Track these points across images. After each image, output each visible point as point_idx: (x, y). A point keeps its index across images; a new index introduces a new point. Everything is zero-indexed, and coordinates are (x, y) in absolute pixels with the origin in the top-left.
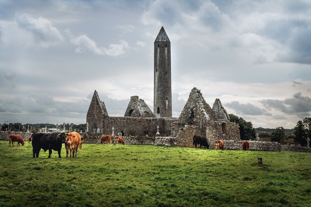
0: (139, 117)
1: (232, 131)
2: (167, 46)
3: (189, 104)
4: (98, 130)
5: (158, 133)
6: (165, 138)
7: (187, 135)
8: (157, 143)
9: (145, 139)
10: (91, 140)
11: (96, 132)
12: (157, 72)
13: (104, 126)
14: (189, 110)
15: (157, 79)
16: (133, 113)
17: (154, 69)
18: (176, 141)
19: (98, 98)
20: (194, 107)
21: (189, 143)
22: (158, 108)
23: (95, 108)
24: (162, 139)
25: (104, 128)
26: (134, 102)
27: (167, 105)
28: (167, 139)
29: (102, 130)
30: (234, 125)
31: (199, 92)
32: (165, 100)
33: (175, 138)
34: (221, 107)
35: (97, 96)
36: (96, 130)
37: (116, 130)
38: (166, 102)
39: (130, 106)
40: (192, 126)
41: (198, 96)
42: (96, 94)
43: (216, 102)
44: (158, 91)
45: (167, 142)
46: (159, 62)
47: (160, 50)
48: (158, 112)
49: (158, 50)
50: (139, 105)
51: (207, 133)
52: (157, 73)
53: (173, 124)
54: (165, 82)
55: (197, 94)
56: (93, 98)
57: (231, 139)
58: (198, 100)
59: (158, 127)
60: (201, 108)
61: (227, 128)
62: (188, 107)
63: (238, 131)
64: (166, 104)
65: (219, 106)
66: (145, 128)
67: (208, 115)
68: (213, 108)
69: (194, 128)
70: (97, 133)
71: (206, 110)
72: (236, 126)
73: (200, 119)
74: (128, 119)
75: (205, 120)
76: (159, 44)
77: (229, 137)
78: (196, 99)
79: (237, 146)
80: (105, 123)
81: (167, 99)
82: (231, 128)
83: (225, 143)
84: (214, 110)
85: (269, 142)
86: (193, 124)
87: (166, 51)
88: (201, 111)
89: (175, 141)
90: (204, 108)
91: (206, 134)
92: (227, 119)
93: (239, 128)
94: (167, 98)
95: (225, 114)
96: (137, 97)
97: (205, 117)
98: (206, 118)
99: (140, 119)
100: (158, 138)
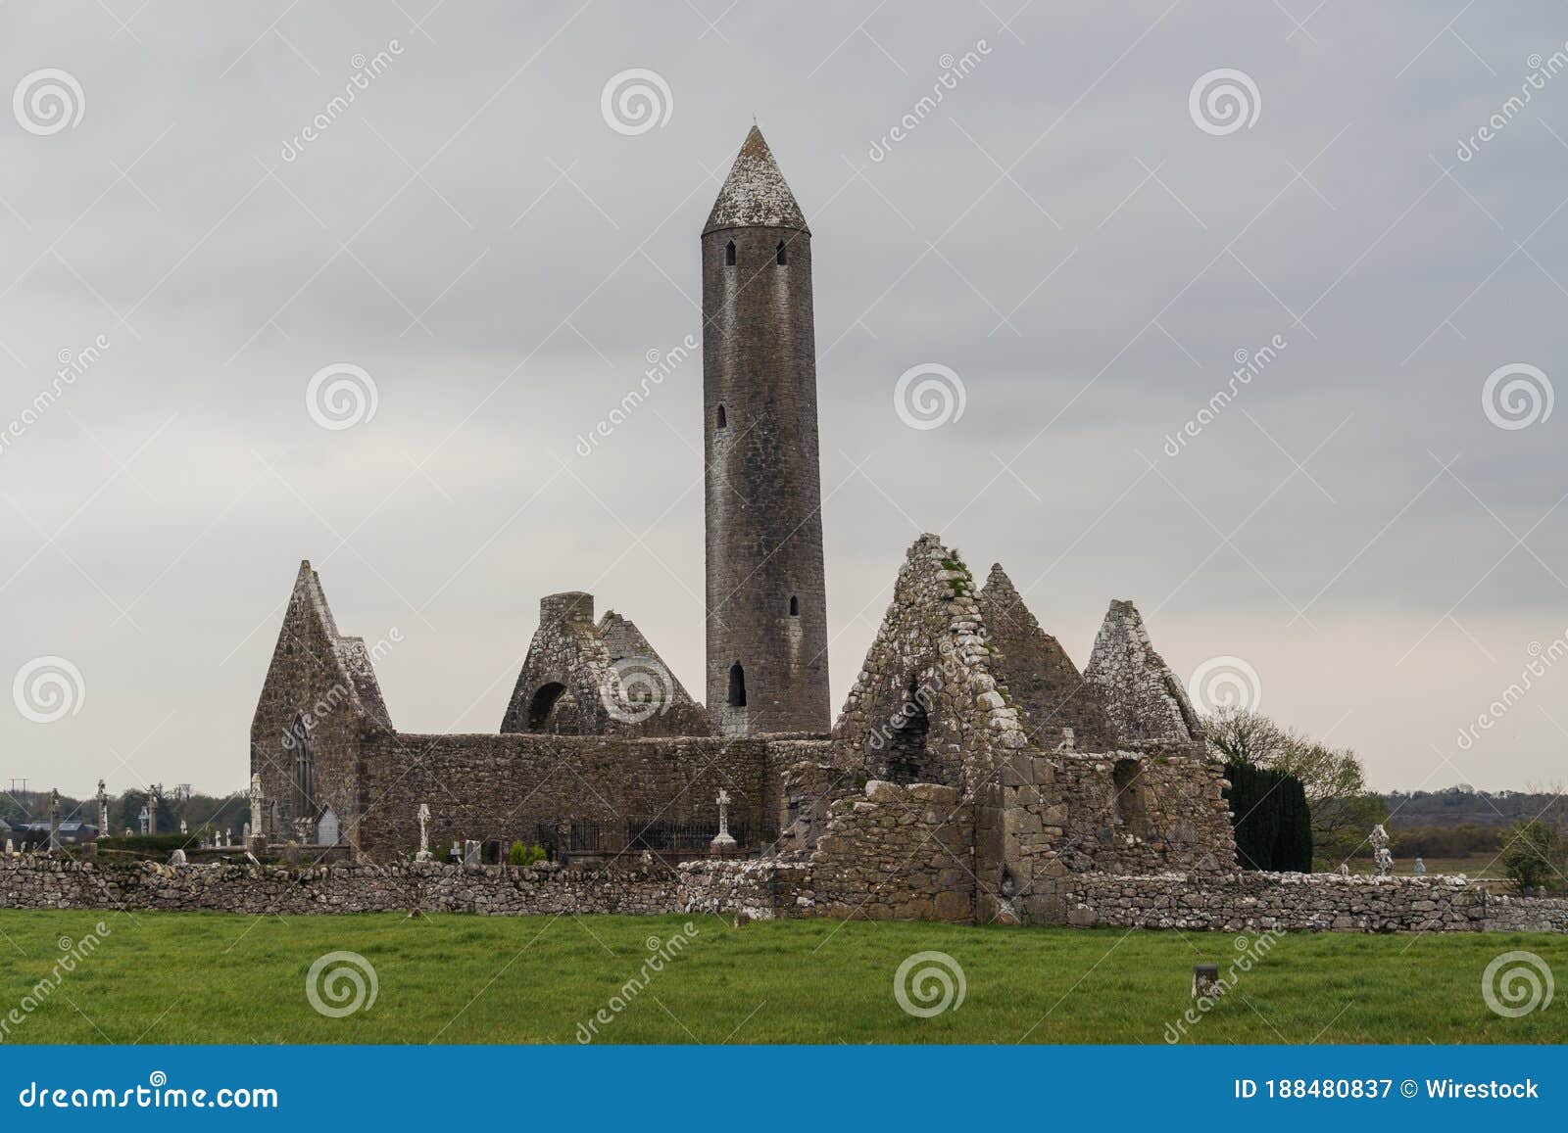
0: (601, 732)
1: (1180, 813)
2: (789, 255)
3: (896, 644)
4: (329, 823)
5: (724, 838)
6: (736, 872)
7: (878, 845)
8: (692, 900)
9: (630, 881)
10: (272, 889)
11: (314, 836)
12: (725, 431)
13: (364, 798)
14: (896, 681)
15: (724, 476)
16: (565, 708)
17: (707, 408)
18: (811, 885)
19: (321, 610)
20: (925, 664)
21: (891, 899)
22: (737, 673)
23: (306, 681)
24: (718, 872)
25: (363, 809)
26: (566, 636)
27: (794, 651)
28: (752, 874)
29: (353, 823)
30: (1194, 771)
31: (952, 562)
32: (781, 614)
33: (800, 866)
34: (1142, 655)
35: (318, 601)
36: (316, 822)
37: (449, 823)
38: (785, 628)
39: (539, 660)
40: (911, 787)
41: (951, 592)
42: (312, 587)
43: (1113, 626)
44: (732, 554)
45: (754, 894)
46: (739, 365)
47: (740, 282)
48: (738, 699)
49: (731, 285)
50: (597, 652)
51: (1009, 828)
52: (726, 438)
53: (795, 775)
54: (781, 493)
55: (944, 574)
56: (292, 611)
57: (1174, 868)
58: (951, 616)
59: (723, 797)
60: (966, 670)
61: (1151, 797)
62: (889, 665)
63: (1219, 810)
64: (785, 641)
65: (1130, 652)
66: (640, 807)
67: (1012, 712)
68: (1095, 661)
69: (925, 802)
70: (322, 843)
71: (1000, 681)
72: (1205, 780)
73: (963, 736)
74: (521, 744)
75: (994, 746)
76: (731, 247)
77: (1163, 852)
78: (935, 609)
79: (1209, 908)
80: (370, 777)
81: (794, 612)
82: (1172, 793)
83: (1129, 892)
84: (1103, 679)
85: (1414, 880)
86: (923, 772)
87: (782, 292)
88: (966, 686)
89: (800, 883)
90: (991, 669)
91: (1001, 835)
92: (1184, 733)
93: (1225, 794)
94: (794, 601)
95: (1171, 701)
96: (585, 602)
97: (993, 723)
98: (998, 730)
99: (605, 748)
100: (697, 871)
